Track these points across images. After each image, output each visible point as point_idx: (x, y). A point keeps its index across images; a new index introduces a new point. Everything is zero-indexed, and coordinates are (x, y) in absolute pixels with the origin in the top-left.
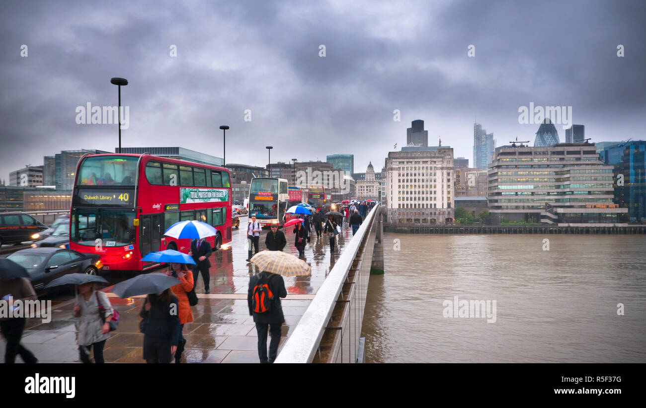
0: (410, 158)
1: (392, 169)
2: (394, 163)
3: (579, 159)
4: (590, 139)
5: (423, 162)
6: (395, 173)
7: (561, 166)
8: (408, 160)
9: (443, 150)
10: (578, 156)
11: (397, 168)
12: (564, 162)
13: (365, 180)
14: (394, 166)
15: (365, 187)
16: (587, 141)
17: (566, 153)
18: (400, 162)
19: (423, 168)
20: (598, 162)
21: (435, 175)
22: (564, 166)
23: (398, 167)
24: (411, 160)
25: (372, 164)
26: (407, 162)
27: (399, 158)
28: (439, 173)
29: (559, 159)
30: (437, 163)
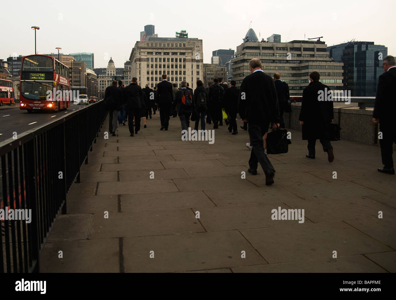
0: (159, 49)
1: (140, 60)
2: (142, 54)
3: (313, 56)
4: (322, 37)
5: (172, 53)
6: (144, 64)
7: (298, 62)
8: (157, 51)
9: (192, 41)
10: (312, 53)
11: (145, 59)
12: (301, 59)
13: (107, 75)
14: (142, 57)
15: (107, 82)
16: (319, 39)
17: (302, 49)
18: (148, 53)
19: (172, 60)
20: (328, 59)
21: (184, 67)
22: (301, 62)
23: (146, 57)
24: (160, 51)
25: (112, 59)
26: (156, 53)
27: (147, 48)
28: (188, 65)
29: (296, 55)
30: (186, 55)
